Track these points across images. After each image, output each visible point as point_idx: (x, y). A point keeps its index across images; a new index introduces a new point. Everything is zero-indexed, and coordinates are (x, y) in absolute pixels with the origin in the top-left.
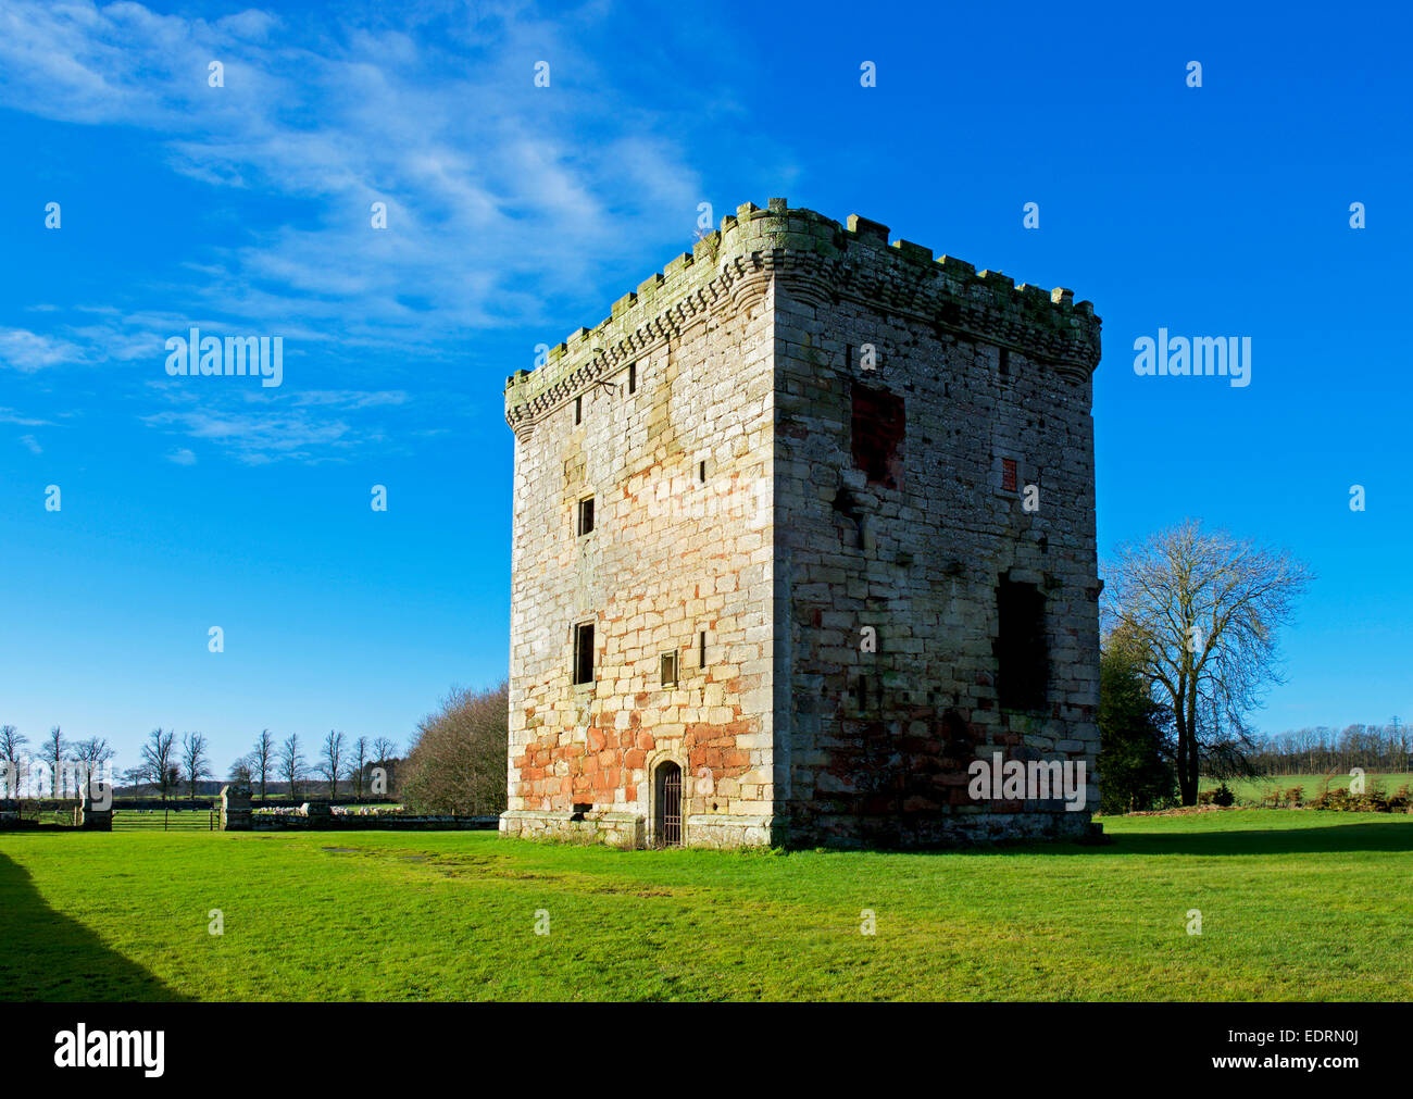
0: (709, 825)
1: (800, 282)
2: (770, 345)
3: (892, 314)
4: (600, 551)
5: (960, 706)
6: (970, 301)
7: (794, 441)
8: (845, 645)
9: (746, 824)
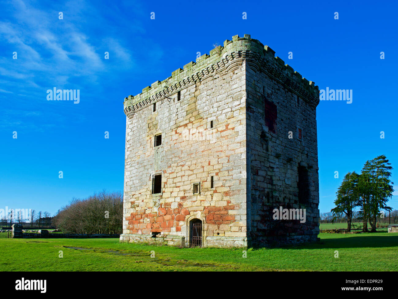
0: (217, 240)
1: (253, 63)
2: (244, 82)
3: (274, 80)
4: (164, 151)
5: (290, 202)
6: (293, 80)
7: (251, 114)
8: (264, 182)
9: (235, 240)
